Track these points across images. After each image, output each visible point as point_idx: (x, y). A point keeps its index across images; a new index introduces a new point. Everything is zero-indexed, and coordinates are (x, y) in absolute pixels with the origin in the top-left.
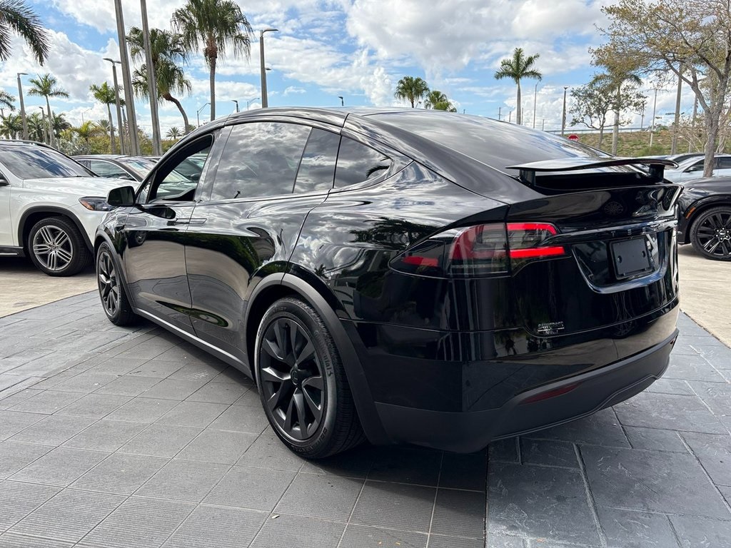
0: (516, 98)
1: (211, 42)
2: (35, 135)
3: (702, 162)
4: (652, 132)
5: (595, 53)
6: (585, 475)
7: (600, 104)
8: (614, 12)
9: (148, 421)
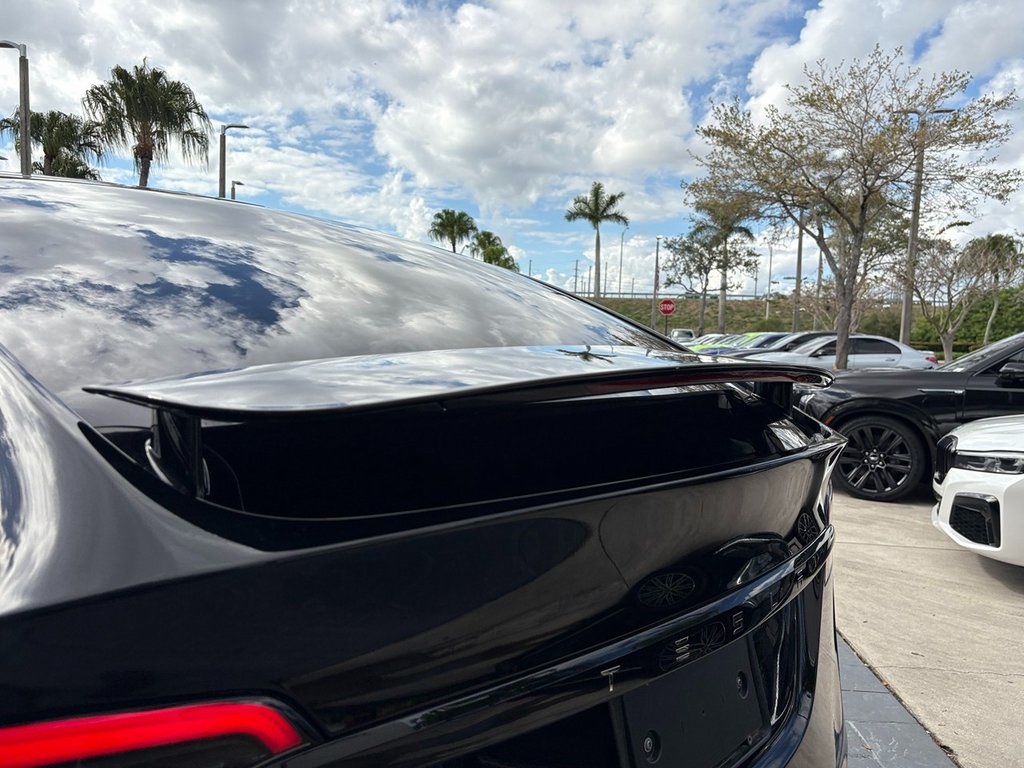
0: (594, 249)
1: (144, 137)
3: (833, 344)
4: (767, 300)
5: (690, 188)
7: (701, 260)
8: (714, 135)
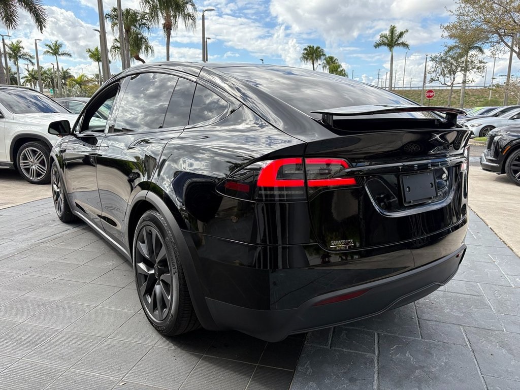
0: (390, 62)
1: (167, 19)
2: (49, 84)
4: (491, 88)
5: (445, 28)
6: (378, 360)
7: (451, 67)
9: (56, 299)
